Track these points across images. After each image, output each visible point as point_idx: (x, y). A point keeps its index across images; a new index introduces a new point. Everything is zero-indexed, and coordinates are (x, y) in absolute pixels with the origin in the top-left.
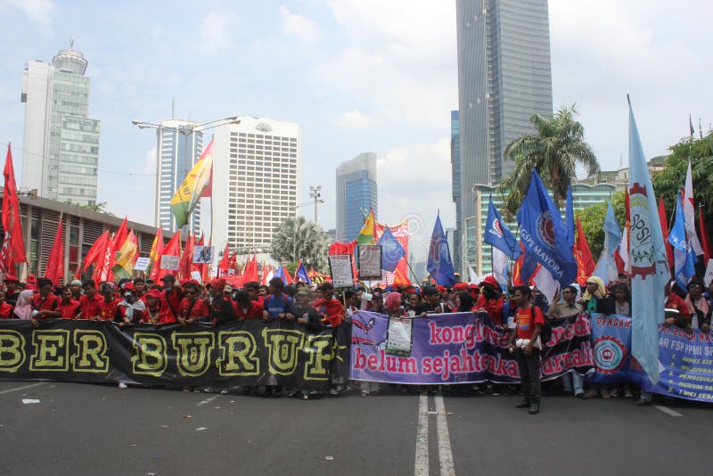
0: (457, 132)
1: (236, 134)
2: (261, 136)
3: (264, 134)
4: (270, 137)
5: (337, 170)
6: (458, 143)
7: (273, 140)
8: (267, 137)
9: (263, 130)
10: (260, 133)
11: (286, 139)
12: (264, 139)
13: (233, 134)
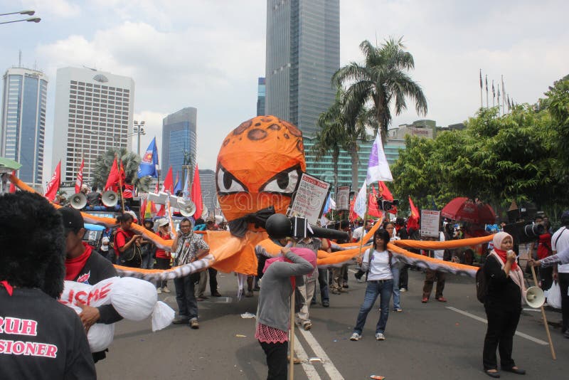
0: (263, 95)
1: (75, 83)
2: (99, 86)
3: (101, 84)
4: (106, 87)
5: (164, 120)
6: (264, 103)
7: (108, 90)
8: (103, 87)
9: (100, 81)
10: (98, 83)
11: (120, 90)
12: (101, 89)
13: (72, 82)
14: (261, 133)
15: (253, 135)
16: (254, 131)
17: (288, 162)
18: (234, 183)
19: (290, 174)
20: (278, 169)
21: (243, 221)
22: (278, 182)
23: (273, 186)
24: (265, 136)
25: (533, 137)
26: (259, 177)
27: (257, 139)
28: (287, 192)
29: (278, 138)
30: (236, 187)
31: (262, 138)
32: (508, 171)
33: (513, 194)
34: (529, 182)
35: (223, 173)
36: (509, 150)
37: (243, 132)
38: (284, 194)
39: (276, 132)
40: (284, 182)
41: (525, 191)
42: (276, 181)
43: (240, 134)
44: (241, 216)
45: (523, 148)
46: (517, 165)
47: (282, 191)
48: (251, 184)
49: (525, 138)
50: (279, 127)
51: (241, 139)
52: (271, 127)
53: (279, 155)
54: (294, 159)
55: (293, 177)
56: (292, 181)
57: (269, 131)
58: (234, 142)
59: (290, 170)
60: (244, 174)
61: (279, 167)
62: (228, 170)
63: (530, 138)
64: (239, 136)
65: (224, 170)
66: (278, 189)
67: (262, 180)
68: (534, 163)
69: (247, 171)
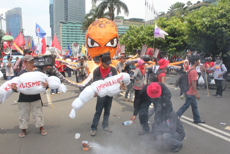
0: (51, 3)
6: (53, 7)
14: (103, 25)
15: (100, 26)
16: (101, 24)
17: (114, 36)
18: (95, 43)
19: (114, 40)
20: (111, 38)
21: (99, 57)
22: (111, 42)
23: (109, 44)
24: (105, 26)
25: (178, 29)
26: (104, 41)
27: (102, 27)
28: (114, 46)
29: (110, 27)
30: (96, 45)
31: (104, 27)
32: (170, 40)
33: (171, 47)
34: (176, 44)
35: (90, 40)
36: (171, 33)
37: (96, 24)
38: (113, 47)
39: (109, 24)
40: (113, 42)
41: (175, 46)
42: (110, 42)
43: (95, 25)
44: (98, 55)
45: (175, 32)
46: (173, 38)
47: (112, 46)
48: (101, 44)
49: (175, 29)
50: (109, 23)
51: (96, 27)
52: (106, 23)
53: (111, 33)
54: (115, 34)
55: (115, 41)
56: (115, 43)
57: (106, 24)
58: (93, 28)
59: (114, 38)
60: (99, 40)
61: (111, 37)
62: (93, 39)
63: (177, 29)
64: (95, 26)
65: (90, 38)
66: (111, 45)
67: (105, 42)
68: (178, 37)
69: (100, 39)
